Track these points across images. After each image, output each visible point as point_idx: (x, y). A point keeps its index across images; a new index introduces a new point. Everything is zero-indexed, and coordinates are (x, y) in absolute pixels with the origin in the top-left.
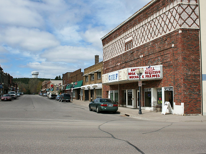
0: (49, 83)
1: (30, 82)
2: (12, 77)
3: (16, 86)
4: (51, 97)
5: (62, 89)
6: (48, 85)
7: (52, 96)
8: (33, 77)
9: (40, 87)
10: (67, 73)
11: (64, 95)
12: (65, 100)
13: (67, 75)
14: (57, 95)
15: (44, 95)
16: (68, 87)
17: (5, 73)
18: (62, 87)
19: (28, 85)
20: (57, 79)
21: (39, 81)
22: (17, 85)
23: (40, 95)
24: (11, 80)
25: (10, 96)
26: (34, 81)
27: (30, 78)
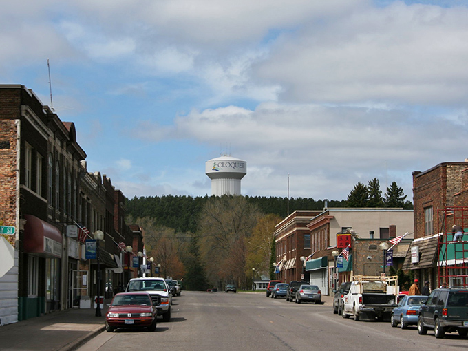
0: (326, 224)
1: (205, 220)
2: (119, 192)
3: (135, 243)
4: (359, 306)
5: (414, 260)
6: (315, 239)
7: (365, 299)
8: (217, 189)
9: (265, 247)
10: (444, 165)
11: (451, 294)
12: (458, 324)
13: (445, 179)
14: (392, 297)
15: (304, 293)
16: (459, 247)
17: (92, 176)
18: (415, 250)
19: (188, 235)
20: (363, 198)
21: (257, 216)
22: (140, 236)
23: (277, 296)
24: (116, 211)
25: (148, 303)
26: (227, 217)
27: (198, 199)
